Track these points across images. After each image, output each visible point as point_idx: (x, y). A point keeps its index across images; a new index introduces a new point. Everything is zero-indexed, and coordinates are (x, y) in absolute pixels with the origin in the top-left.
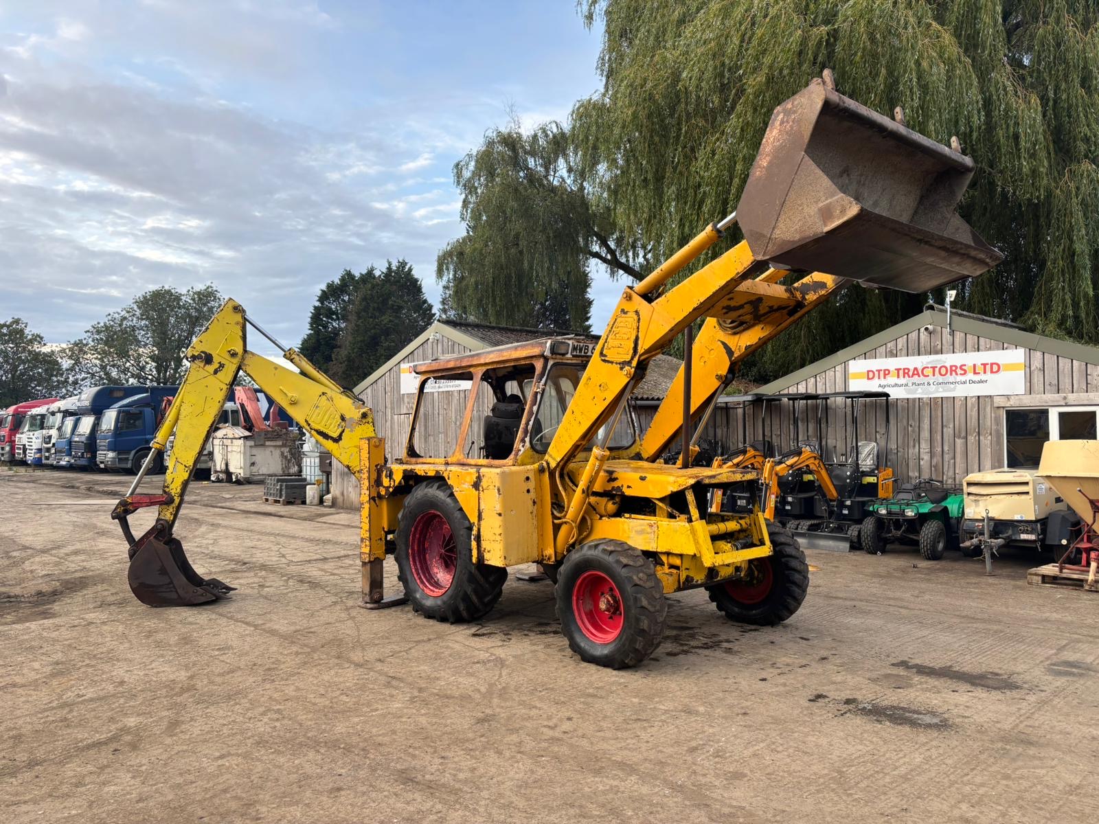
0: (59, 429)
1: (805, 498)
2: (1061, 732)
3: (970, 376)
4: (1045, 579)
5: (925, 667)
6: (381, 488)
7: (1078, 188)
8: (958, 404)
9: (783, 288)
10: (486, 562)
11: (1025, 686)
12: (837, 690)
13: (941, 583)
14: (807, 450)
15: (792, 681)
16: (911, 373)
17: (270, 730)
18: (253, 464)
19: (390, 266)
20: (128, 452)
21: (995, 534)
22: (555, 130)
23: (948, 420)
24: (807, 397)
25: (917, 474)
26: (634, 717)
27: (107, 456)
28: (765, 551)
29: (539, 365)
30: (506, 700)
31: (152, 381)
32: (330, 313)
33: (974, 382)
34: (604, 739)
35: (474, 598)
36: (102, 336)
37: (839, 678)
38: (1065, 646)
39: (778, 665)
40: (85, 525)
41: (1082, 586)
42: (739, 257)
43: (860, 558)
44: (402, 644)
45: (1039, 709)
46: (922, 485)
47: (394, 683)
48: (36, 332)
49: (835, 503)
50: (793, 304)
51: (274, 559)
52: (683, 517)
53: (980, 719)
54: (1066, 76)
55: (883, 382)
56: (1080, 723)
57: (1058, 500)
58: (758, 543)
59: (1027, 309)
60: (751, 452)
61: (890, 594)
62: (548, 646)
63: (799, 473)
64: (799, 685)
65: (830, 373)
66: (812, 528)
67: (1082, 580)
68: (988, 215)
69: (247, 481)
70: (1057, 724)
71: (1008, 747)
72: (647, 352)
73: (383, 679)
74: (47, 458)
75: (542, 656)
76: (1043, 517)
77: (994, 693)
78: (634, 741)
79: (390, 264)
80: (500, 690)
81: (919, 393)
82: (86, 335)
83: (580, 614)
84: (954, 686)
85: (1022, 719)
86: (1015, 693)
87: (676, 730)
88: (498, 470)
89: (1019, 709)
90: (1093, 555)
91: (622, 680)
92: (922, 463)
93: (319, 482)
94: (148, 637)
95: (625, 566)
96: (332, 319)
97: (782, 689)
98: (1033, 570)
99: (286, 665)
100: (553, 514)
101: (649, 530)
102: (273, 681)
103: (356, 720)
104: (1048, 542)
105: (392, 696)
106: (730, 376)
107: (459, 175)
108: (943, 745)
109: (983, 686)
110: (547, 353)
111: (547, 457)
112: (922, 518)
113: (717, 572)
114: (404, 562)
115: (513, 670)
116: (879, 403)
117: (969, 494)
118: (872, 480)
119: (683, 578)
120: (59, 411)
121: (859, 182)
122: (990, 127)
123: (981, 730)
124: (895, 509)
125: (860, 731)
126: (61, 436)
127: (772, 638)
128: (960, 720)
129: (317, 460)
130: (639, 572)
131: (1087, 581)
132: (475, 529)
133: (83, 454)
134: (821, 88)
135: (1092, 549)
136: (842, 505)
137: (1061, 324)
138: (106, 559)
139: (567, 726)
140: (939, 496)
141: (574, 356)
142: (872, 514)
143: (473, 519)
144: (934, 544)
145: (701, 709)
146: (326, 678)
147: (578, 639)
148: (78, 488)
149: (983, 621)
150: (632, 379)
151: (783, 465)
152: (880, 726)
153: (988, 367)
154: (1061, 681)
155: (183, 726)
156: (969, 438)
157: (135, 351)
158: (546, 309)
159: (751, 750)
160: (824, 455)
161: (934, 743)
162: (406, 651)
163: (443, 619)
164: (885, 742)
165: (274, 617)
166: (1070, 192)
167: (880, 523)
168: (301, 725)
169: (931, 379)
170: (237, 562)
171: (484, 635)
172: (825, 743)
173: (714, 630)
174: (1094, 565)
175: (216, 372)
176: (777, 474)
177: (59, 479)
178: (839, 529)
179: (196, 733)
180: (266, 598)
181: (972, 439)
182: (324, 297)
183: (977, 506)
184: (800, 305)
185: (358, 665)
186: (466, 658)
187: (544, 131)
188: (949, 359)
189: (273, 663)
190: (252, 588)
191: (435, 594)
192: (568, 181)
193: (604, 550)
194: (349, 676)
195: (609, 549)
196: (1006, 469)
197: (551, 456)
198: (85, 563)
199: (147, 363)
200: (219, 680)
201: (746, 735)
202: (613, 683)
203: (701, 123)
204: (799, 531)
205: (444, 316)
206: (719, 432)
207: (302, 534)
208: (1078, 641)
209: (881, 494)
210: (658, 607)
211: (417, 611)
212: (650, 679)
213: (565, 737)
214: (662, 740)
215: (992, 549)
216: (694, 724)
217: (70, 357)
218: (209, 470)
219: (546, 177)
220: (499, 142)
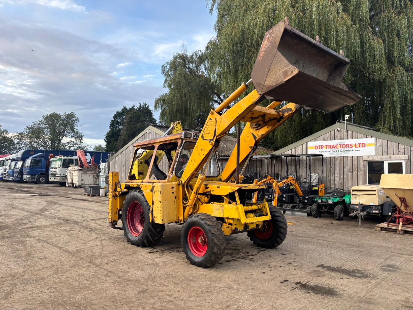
0: (10, 166)
1: (290, 195)
2: (384, 298)
3: (354, 148)
4: (382, 229)
5: (331, 267)
6: (117, 192)
7: (396, 76)
8: (349, 159)
9: (275, 111)
10: (155, 222)
11: (370, 276)
12: (293, 278)
13: (341, 230)
14: (290, 177)
15: (275, 274)
16: (331, 147)
17: (48, 297)
18: (82, 180)
19: (140, 105)
20: (35, 175)
21: (362, 210)
22: (200, 53)
23: (346, 165)
24: (292, 156)
25: (334, 186)
26: (206, 290)
27: (27, 177)
28: (268, 218)
29: (179, 142)
30: (154, 282)
31: (49, 148)
32: (118, 123)
33: (355, 151)
34: (191, 301)
35: (150, 238)
36: (30, 130)
37: (295, 272)
38: (388, 258)
39: (271, 266)
40: (10, 204)
41: (396, 232)
42: (254, 96)
43: (311, 219)
44: (119, 256)
45: (376, 287)
46: (336, 191)
47: (109, 274)
48: (5, 129)
49: (302, 198)
50: (279, 117)
51: (79, 219)
52: (234, 203)
53: (350, 291)
54: (392, 33)
55: (321, 150)
56: (392, 294)
57: (388, 197)
58: (265, 215)
59: (377, 123)
60: (269, 177)
61: (320, 235)
62: (178, 257)
63: (288, 185)
64: (278, 276)
65: (301, 147)
66: (293, 207)
67: (396, 230)
68: (362, 86)
69: (80, 187)
70: (382, 294)
71: (361, 305)
72: (219, 135)
73: (105, 272)
74: (5, 177)
75: (174, 262)
76: (382, 204)
77: (358, 279)
78: (203, 302)
79: (140, 104)
80: (153, 277)
81: (335, 155)
82: (24, 130)
83: (190, 244)
84: (341, 276)
85: (368, 291)
86: (366, 280)
87: (222, 297)
88: (160, 184)
89: (368, 287)
90: (401, 219)
91: (205, 273)
92: (336, 182)
93: (105, 188)
94: (14, 253)
95: (209, 225)
96: (118, 125)
97: (270, 277)
98: (377, 225)
99: (67, 266)
100: (183, 202)
101: (220, 209)
102: (58, 273)
103: (87, 292)
104: (384, 214)
105: (106, 280)
106: (255, 147)
107: (163, 70)
108: (334, 304)
109: (353, 276)
110: (183, 137)
111: (181, 179)
112: (335, 204)
113: (248, 227)
114: (125, 221)
115: (161, 269)
116: (319, 158)
117: (353, 194)
118: (316, 188)
119: (234, 228)
120: (10, 159)
121: (303, 67)
122: (363, 52)
123: (351, 297)
124: (324, 200)
125: (300, 297)
126: (10, 169)
127: (270, 254)
128: (342, 292)
129: (105, 179)
130: (214, 228)
131: (398, 230)
132: (151, 208)
133: (18, 176)
134: (283, 23)
135: (400, 217)
136: (304, 198)
137: (389, 129)
138: (12, 218)
139: (176, 295)
140: (342, 195)
141: (194, 139)
142: (315, 202)
143: (150, 204)
144: (339, 214)
145: (235, 287)
146: (81, 272)
147: (190, 254)
148: (14, 189)
149: (356, 246)
150: (214, 146)
151: (281, 183)
152: (308, 295)
153: (361, 145)
154: (386, 274)
155: (12, 295)
156: (354, 172)
157: (43, 136)
158: (199, 122)
159: (252, 307)
160: (297, 179)
161: (330, 303)
162: (119, 260)
163: (138, 246)
164: (310, 302)
165: (70, 244)
166: (392, 77)
167: (319, 206)
168: (62, 295)
169: (339, 149)
170: (64, 220)
171: (153, 252)
172: (284, 303)
173: (247, 250)
174: (401, 223)
176: (278, 186)
177: (7, 186)
178: (303, 208)
179: (16, 298)
180: (70, 236)
181: (355, 173)
182: (115, 117)
183: (356, 199)
184: (282, 118)
185: (97, 266)
186: (143, 263)
187: (196, 54)
188: (346, 142)
189: (61, 265)
190: (66, 231)
191: (136, 235)
192: (205, 73)
193: (201, 218)
194: (92, 271)
195: (203, 218)
196: (368, 184)
197: (183, 178)
198: (3, 220)
199: (47, 141)
200: (35, 273)
201: (252, 299)
202: (201, 275)
203: (253, 49)
204: (288, 208)
205: (160, 124)
206: (258, 169)
207: (93, 208)
208: (394, 256)
209: (320, 194)
210: (221, 243)
211: (128, 242)
212: (216, 272)
213: (174, 300)
214: (216, 301)
215: (361, 216)
216: (230, 294)
217: (18, 139)
218: (66, 182)
219: (197, 71)
220: (178, 57)
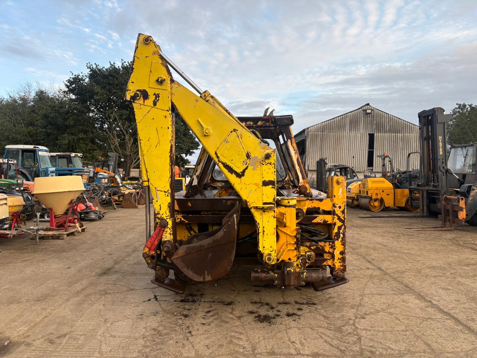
175: (155, 104)
